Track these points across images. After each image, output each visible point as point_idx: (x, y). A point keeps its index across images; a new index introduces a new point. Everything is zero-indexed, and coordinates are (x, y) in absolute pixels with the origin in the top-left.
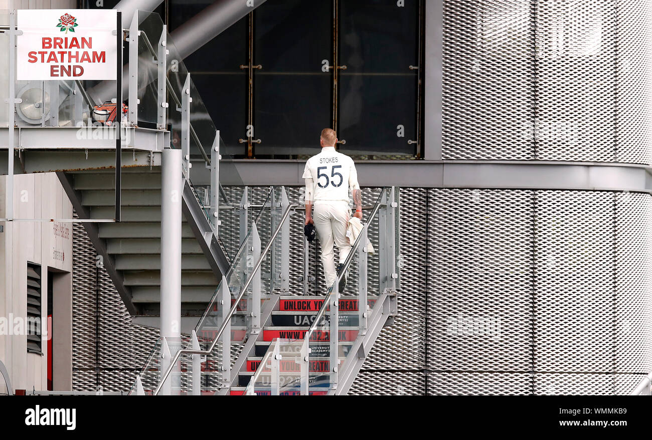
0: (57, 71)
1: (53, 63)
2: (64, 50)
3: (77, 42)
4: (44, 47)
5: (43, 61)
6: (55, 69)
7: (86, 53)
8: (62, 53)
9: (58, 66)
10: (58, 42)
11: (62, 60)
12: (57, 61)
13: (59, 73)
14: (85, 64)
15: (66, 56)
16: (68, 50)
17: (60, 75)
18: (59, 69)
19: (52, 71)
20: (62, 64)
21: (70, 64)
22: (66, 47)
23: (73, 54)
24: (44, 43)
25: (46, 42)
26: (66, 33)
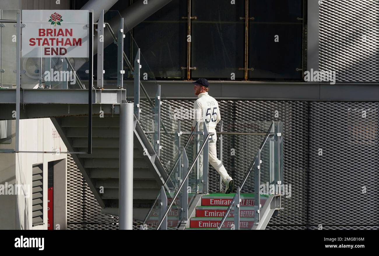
0: (49, 51)
1: (46, 46)
4: (40, 35)
5: (39, 45)
7: (68, 39)
8: (52, 40)
9: (49, 48)
10: (49, 32)
12: (49, 45)
14: (67, 47)
15: (55, 41)
16: (56, 37)
17: (51, 54)
19: (46, 51)
20: (52, 47)
21: (57, 47)
23: (60, 40)
25: (41, 32)
26: (55, 26)
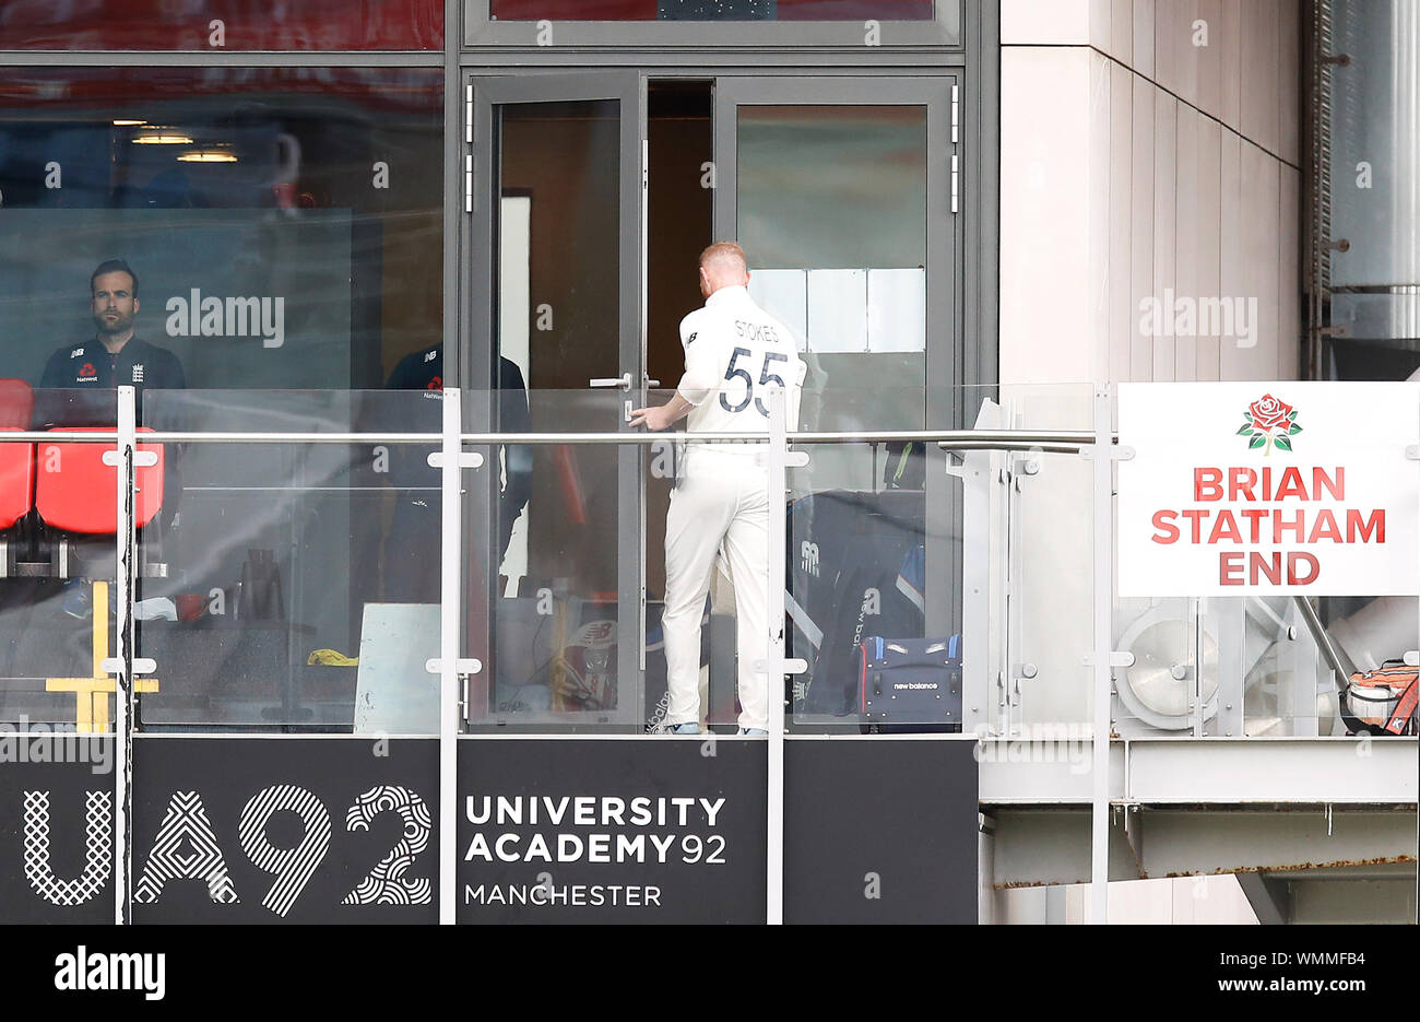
0: (1241, 569)
1: (1226, 545)
2: (1259, 504)
3: (1299, 481)
4: (1198, 497)
5: (1196, 539)
6: (1232, 562)
7: (1326, 514)
8: (1255, 515)
9: (1241, 555)
10: (1239, 482)
11: (1255, 537)
12: (1238, 540)
13: (1246, 575)
14: (1324, 549)
15: (1266, 524)
16: (1272, 505)
17: (1247, 581)
18: (1246, 562)
19: (1225, 569)
20: (1255, 548)
21: (1277, 548)
22: (1267, 497)
23: (1289, 516)
24: (1198, 487)
25: (1206, 482)
26: (1267, 454)
